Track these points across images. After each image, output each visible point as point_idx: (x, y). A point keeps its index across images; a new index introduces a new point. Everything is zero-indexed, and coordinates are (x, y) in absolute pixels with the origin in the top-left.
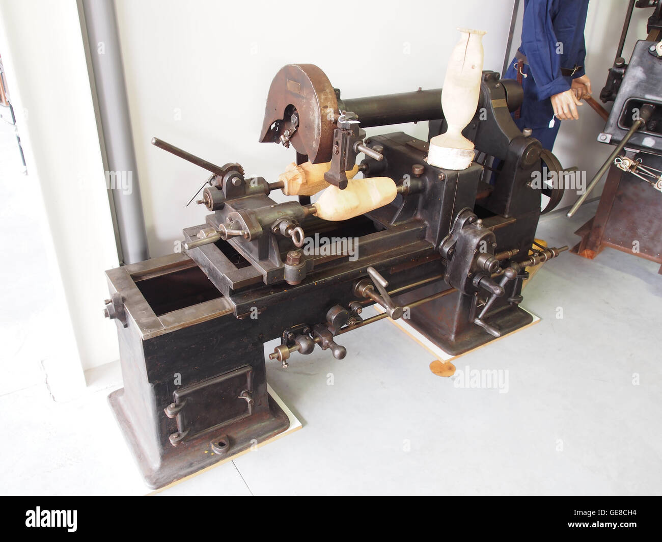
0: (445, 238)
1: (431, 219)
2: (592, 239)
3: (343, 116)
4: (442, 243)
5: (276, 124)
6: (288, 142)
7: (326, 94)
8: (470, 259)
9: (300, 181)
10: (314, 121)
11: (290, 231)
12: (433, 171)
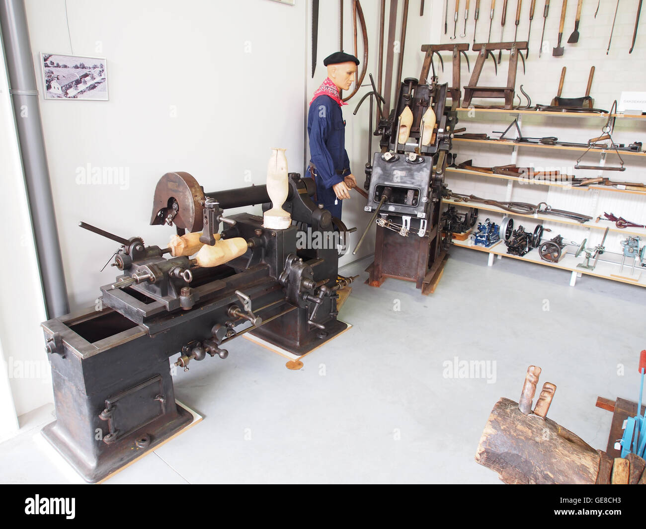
0: (282, 273)
1: (271, 262)
2: (376, 273)
3: (207, 200)
4: (280, 277)
5: (161, 212)
6: (171, 222)
7: (195, 188)
8: (299, 283)
9: (183, 246)
10: (189, 206)
11: (181, 274)
12: (268, 232)
